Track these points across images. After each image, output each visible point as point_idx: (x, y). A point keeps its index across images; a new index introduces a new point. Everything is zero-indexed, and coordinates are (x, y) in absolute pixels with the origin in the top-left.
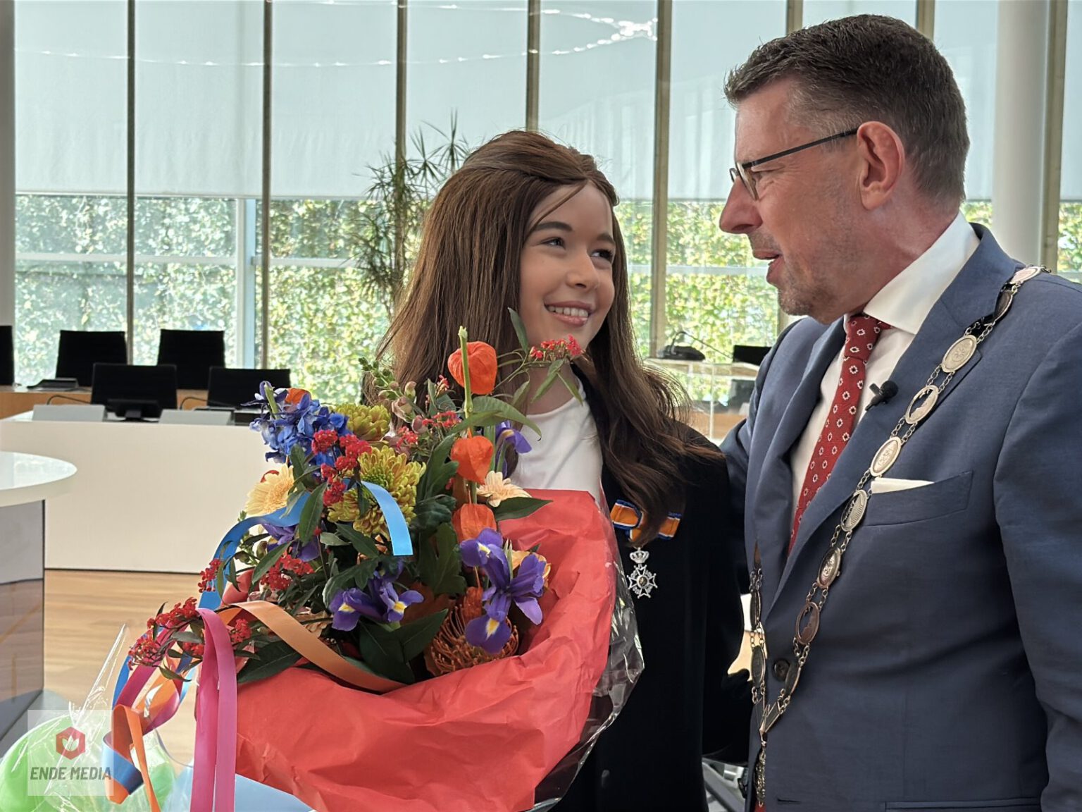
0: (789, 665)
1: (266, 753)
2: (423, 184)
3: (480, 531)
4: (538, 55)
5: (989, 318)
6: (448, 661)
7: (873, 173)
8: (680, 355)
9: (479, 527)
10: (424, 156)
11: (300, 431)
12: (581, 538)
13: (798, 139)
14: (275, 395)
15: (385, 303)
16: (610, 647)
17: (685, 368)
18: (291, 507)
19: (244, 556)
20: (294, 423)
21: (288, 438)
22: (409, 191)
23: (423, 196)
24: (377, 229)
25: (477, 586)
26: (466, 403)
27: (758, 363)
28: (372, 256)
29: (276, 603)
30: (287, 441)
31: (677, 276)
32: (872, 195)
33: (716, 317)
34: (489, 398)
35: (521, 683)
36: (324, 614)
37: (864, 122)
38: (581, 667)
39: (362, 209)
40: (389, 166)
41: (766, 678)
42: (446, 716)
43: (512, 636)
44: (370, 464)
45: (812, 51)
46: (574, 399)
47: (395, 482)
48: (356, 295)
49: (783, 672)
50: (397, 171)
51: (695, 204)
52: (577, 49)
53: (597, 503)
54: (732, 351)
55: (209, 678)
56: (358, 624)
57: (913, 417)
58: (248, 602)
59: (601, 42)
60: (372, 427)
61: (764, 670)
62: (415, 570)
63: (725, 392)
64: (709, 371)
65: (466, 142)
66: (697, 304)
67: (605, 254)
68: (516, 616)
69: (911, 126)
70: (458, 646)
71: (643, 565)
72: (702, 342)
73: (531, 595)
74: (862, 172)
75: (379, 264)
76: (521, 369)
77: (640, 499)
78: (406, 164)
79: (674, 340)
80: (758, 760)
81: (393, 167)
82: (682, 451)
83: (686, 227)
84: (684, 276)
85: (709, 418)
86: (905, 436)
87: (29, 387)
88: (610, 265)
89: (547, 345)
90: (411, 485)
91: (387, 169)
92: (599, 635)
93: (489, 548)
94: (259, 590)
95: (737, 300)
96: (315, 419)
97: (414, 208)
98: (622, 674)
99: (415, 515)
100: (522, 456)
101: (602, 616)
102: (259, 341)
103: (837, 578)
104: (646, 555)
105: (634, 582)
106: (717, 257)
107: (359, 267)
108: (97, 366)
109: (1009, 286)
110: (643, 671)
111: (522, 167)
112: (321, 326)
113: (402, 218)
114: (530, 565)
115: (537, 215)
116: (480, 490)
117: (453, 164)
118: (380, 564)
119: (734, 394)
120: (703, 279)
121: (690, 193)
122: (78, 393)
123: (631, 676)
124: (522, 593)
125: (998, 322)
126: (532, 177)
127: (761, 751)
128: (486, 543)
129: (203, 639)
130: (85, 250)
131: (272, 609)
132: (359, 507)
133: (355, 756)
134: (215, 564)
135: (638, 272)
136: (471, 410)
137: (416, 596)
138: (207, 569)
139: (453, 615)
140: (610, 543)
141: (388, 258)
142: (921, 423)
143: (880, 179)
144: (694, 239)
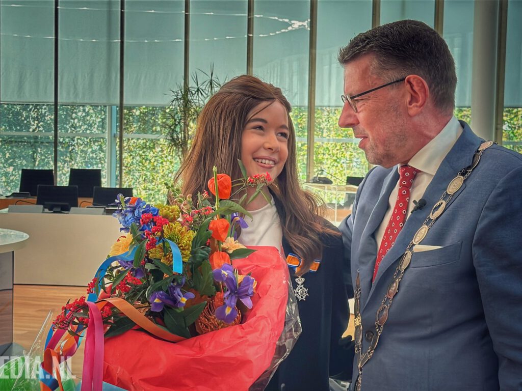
0: (373, 334)
1: (119, 371)
2: (197, 99)
3: (222, 264)
4: (253, 36)
5: (469, 167)
6: (206, 327)
7: (414, 99)
8: (321, 181)
9: (222, 263)
10: (198, 85)
11: (136, 215)
12: (272, 270)
13: (376, 84)
14: (125, 200)
15: (179, 156)
16: (285, 322)
17: (323, 188)
18: (131, 251)
19: (109, 277)
20: (133, 212)
21: (130, 219)
22: (190, 102)
23: (197, 104)
24: (175, 120)
25: (221, 292)
26: (216, 203)
27: (358, 185)
28: (173, 133)
29: (124, 299)
30: (130, 220)
31: (320, 143)
32: (413, 110)
33: (338, 163)
34: (228, 201)
35: (243, 337)
36: (147, 304)
37: (409, 75)
38: (271, 330)
39: (168, 111)
40: (181, 90)
41: (362, 341)
42: (206, 353)
43: (238, 315)
44: (169, 231)
45: (381, 41)
46: (269, 204)
47: (181, 240)
48: (165, 152)
49: (370, 337)
50: (185, 92)
51: (327, 108)
52: (271, 34)
53: (279, 252)
54: (346, 179)
55: (91, 335)
56: (163, 308)
57: (433, 216)
58: (111, 298)
59: (283, 31)
60: (171, 215)
61: (361, 337)
62: (191, 283)
63: (342, 199)
64: (335, 189)
65: (218, 79)
66: (329, 157)
67: (284, 135)
68: (240, 306)
69: (430, 75)
70: (212, 320)
71: (302, 284)
72: (331, 175)
73: (247, 295)
74: (408, 99)
75: (176, 137)
76: (243, 188)
77: (300, 253)
78: (189, 89)
79: (318, 174)
80: (357, 381)
81: (183, 90)
82: (321, 231)
83: (324, 120)
84: (323, 143)
85: (334, 212)
86: (430, 225)
87: (6, 197)
88: (287, 140)
89: (256, 177)
90: (189, 241)
91: (180, 92)
92: (280, 315)
93: (227, 272)
94: (116, 293)
95: (347, 154)
96: (144, 210)
97: (192, 110)
98: (292, 334)
99: (191, 255)
100: (243, 230)
101: (281, 306)
102: (118, 173)
103: (397, 293)
104: (303, 280)
105: (297, 293)
106: (338, 133)
107: (166, 139)
108: (39, 186)
109: (478, 151)
110: (301, 333)
111: (245, 92)
112: (148, 167)
113: (187, 115)
114: (247, 281)
115: (250, 115)
116: (224, 245)
117: (212, 89)
118: (174, 279)
119: (347, 200)
120: (331, 144)
121: (326, 104)
122: (30, 199)
123: (296, 335)
124: (243, 294)
125: (473, 169)
126: (249, 97)
127: (359, 376)
128: (225, 270)
129: (89, 316)
130: (34, 131)
131: (122, 301)
132: (164, 252)
133: (162, 372)
134: (95, 280)
135: (300, 141)
136: (219, 206)
137: (192, 295)
138: (91, 283)
139: (210, 305)
140: (286, 272)
141: (180, 134)
142: (437, 219)
143: (417, 102)
144: (327, 125)
